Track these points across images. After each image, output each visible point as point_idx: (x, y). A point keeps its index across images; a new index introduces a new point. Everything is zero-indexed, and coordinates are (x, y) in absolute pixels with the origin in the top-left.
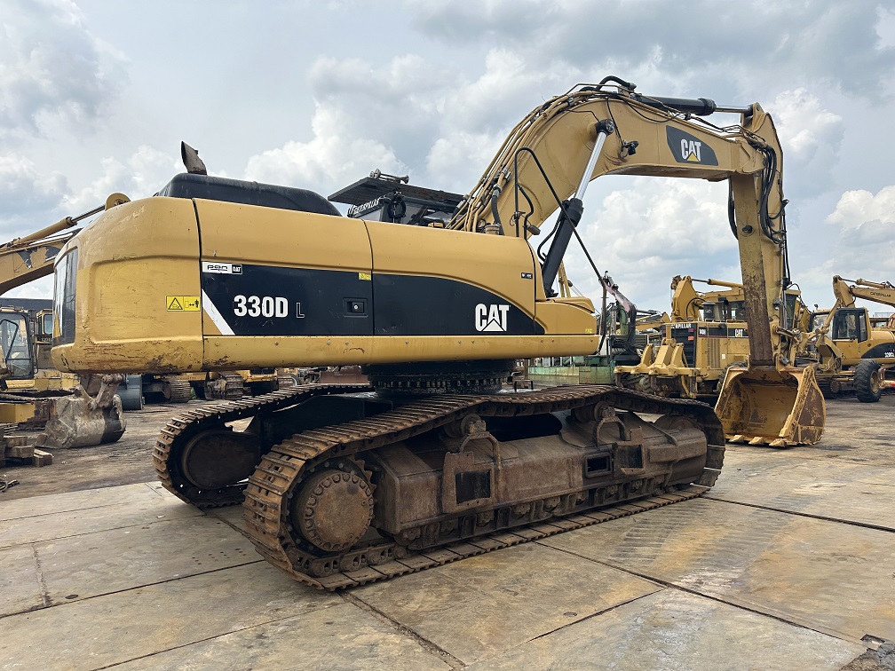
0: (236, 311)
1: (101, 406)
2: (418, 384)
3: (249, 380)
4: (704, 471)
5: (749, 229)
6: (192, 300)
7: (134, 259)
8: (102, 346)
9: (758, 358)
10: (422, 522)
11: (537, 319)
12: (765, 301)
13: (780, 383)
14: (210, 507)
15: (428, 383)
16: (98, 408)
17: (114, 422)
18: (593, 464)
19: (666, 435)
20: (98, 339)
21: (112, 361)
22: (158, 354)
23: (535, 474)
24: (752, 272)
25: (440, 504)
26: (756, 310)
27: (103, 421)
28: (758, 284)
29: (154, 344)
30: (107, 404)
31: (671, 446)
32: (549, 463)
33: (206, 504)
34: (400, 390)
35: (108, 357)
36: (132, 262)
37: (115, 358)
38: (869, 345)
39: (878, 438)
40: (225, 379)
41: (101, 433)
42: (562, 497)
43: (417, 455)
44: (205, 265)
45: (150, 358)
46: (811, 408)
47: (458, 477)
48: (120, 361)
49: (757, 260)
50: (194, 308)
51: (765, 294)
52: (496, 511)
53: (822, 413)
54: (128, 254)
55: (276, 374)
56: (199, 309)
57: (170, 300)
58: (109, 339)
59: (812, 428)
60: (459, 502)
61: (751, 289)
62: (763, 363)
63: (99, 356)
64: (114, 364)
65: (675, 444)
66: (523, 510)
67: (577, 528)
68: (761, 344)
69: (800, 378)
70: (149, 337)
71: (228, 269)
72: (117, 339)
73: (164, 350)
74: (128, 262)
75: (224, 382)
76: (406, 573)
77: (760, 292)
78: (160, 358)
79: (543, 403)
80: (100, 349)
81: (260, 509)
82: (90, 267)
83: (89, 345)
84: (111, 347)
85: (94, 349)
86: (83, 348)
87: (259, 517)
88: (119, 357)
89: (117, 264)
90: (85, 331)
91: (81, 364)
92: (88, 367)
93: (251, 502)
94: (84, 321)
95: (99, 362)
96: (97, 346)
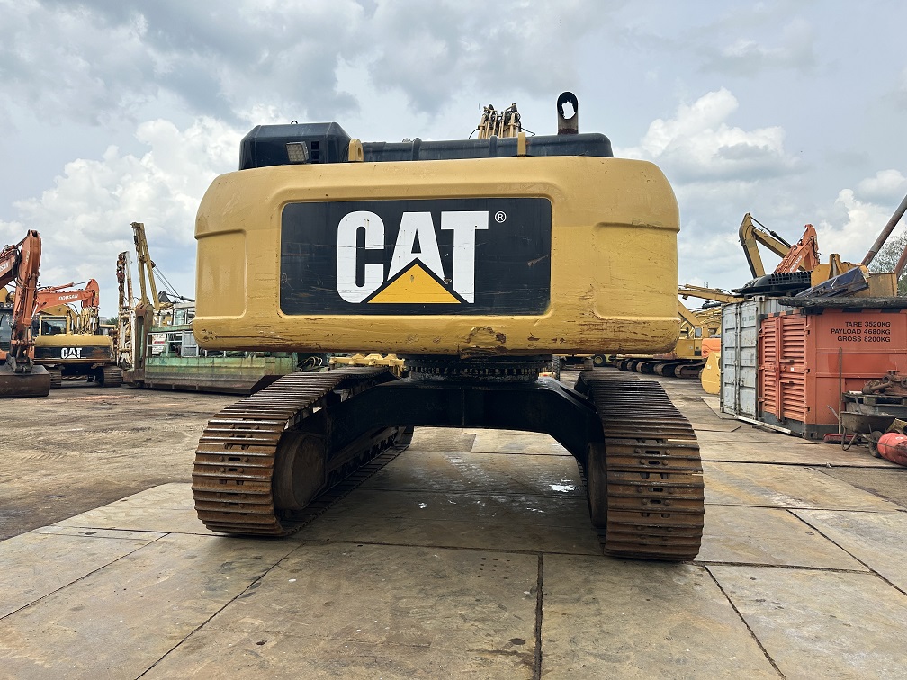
7: (655, 228)
8: (617, 322)
20: (601, 312)
21: (626, 340)
35: (622, 336)
37: (634, 336)
48: (639, 340)
54: (652, 222)
58: (623, 314)
63: (608, 334)
64: (629, 344)
72: (636, 315)
74: (648, 230)
80: (613, 325)
81: (659, 495)
82: (592, 227)
83: (592, 320)
84: (631, 325)
85: (601, 325)
86: (577, 323)
87: (658, 501)
88: (639, 337)
89: (633, 230)
90: (585, 302)
91: (558, 342)
92: (575, 346)
93: (628, 490)
94: (583, 291)
95: (605, 341)
96: (607, 321)
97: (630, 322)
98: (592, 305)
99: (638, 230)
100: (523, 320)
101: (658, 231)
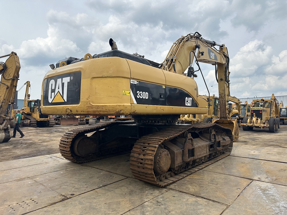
0: (137, 96)
1: (4, 128)
2: (157, 121)
3: (39, 120)
4: (229, 148)
5: (222, 80)
6: (128, 92)
7: (111, 77)
8: (97, 106)
9: (222, 116)
10: (180, 165)
11: (197, 102)
12: (225, 100)
13: (227, 123)
14: (82, 163)
15: (160, 121)
16: (3, 129)
17: (8, 134)
18: (211, 146)
19: (223, 138)
20: (93, 103)
21: (100, 111)
22: (120, 109)
23: (200, 149)
24: (221, 92)
25: (183, 159)
26: (222, 103)
27: (4, 134)
28: (223, 95)
29: (119, 106)
30: (6, 128)
31: (225, 141)
32: (203, 146)
33: (81, 162)
34: (150, 123)
35: (99, 110)
36: (110, 78)
37: (102, 110)
38: (232, 114)
39: (252, 139)
40: (30, 120)
41: (3, 138)
42: (205, 156)
43: (173, 143)
44: (131, 80)
45: (117, 110)
46: (236, 131)
47: (189, 150)
48: (104, 111)
49: (223, 89)
50: (129, 95)
51: (225, 98)
52: (193, 161)
53: (238, 132)
54: (109, 75)
55: (49, 118)
56: (130, 95)
57: (124, 91)
58: (99, 103)
59: (237, 136)
60: (189, 157)
61: (221, 96)
62: (224, 118)
63: (94, 109)
64: (101, 112)
65: (226, 141)
66: (198, 160)
67: (209, 165)
68: (223, 112)
69: (234, 122)
70: (117, 103)
71: (136, 83)
72: (103, 104)
73: (122, 108)
74: (109, 78)
75: (29, 121)
76: (178, 180)
77: (224, 98)
78: (121, 110)
79: (200, 128)
80: (95, 107)
81: (141, 161)
82: (90, 79)
83: (89, 105)
84: (101, 106)
85: (92, 107)
86: (86, 106)
87: (141, 163)
88: (104, 110)
89: (103, 78)
90: (88, 100)
91: (83, 112)
92: (86, 113)
93: (135, 159)
94: (87, 97)
95: (94, 111)
96: (94, 106)
97: (100, 106)
98: (89, 101)
99: (105, 78)
100: (75, 106)
101: (112, 78)
